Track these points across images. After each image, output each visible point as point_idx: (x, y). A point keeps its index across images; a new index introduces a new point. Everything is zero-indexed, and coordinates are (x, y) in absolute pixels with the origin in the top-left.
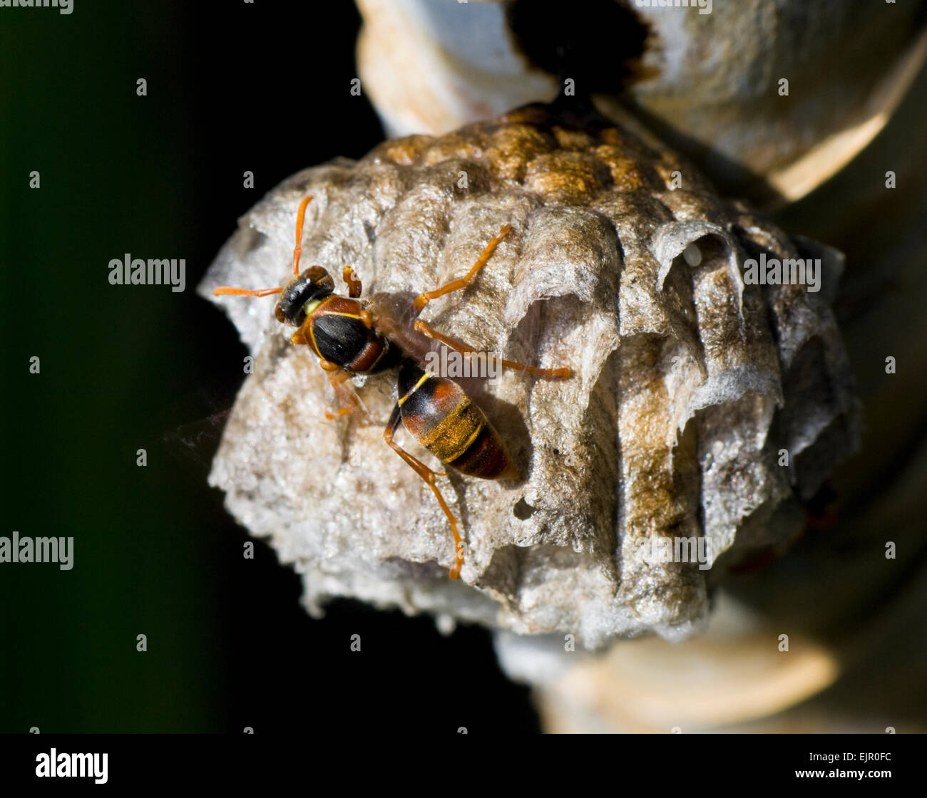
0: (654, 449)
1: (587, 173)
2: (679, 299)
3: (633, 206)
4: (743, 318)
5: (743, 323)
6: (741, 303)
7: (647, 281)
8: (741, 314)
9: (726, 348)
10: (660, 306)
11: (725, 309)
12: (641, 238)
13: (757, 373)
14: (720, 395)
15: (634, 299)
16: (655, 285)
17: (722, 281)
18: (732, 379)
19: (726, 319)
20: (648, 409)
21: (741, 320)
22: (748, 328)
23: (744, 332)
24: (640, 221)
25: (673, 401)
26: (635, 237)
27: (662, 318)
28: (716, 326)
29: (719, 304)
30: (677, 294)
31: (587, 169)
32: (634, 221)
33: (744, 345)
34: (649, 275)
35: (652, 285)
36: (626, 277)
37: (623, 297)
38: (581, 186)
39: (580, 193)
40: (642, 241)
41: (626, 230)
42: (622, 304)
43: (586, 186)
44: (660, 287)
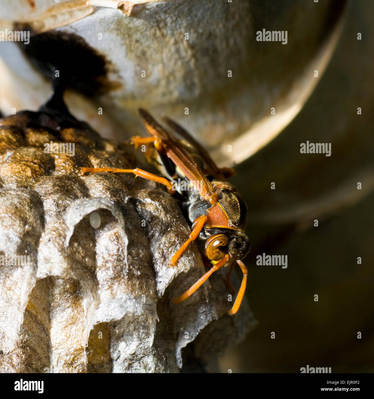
0: (74, 348)
1: (35, 163)
2: (81, 251)
3: (57, 188)
4: (127, 263)
5: (127, 267)
6: (126, 253)
7: (57, 240)
8: (125, 261)
9: (113, 284)
10: (65, 257)
11: (116, 257)
12: (59, 210)
13: (134, 300)
14: (108, 316)
15: (48, 252)
16: (63, 242)
17: (114, 237)
18: (117, 304)
19: (115, 264)
20: (70, 322)
21: (125, 264)
22: (130, 270)
23: (126, 272)
24: (59, 199)
25: (86, 317)
26: (55, 210)
27: (65, 265)
28: (108, 269)
29: (112, 254)
30: (80, 248)
31: (36, 161)
32: (56, 199)
33: (126, 281)
34: (60, 235)
35: (61, 243)
36: (45, 237)
37: (41, 251)
38: (29, 173)
39: (27, 177)
40: (59, 212)
41: (49, 204)
42: (41, 256)
43: (32, 173)
44: (67, 244)
